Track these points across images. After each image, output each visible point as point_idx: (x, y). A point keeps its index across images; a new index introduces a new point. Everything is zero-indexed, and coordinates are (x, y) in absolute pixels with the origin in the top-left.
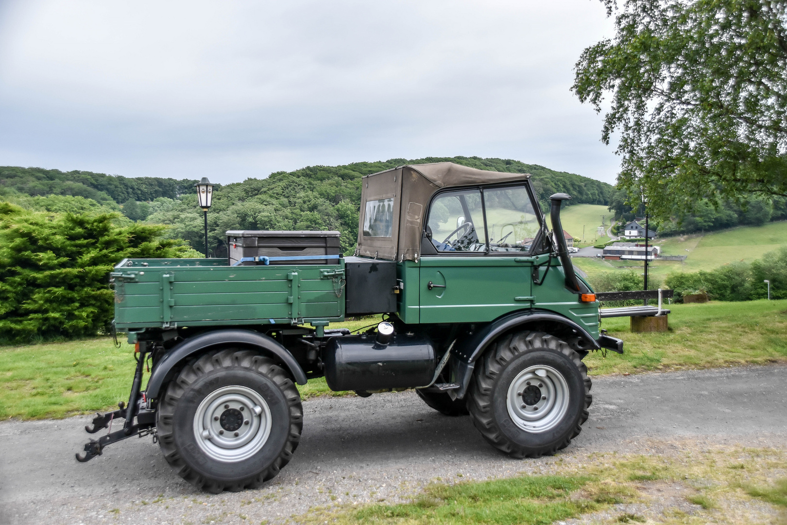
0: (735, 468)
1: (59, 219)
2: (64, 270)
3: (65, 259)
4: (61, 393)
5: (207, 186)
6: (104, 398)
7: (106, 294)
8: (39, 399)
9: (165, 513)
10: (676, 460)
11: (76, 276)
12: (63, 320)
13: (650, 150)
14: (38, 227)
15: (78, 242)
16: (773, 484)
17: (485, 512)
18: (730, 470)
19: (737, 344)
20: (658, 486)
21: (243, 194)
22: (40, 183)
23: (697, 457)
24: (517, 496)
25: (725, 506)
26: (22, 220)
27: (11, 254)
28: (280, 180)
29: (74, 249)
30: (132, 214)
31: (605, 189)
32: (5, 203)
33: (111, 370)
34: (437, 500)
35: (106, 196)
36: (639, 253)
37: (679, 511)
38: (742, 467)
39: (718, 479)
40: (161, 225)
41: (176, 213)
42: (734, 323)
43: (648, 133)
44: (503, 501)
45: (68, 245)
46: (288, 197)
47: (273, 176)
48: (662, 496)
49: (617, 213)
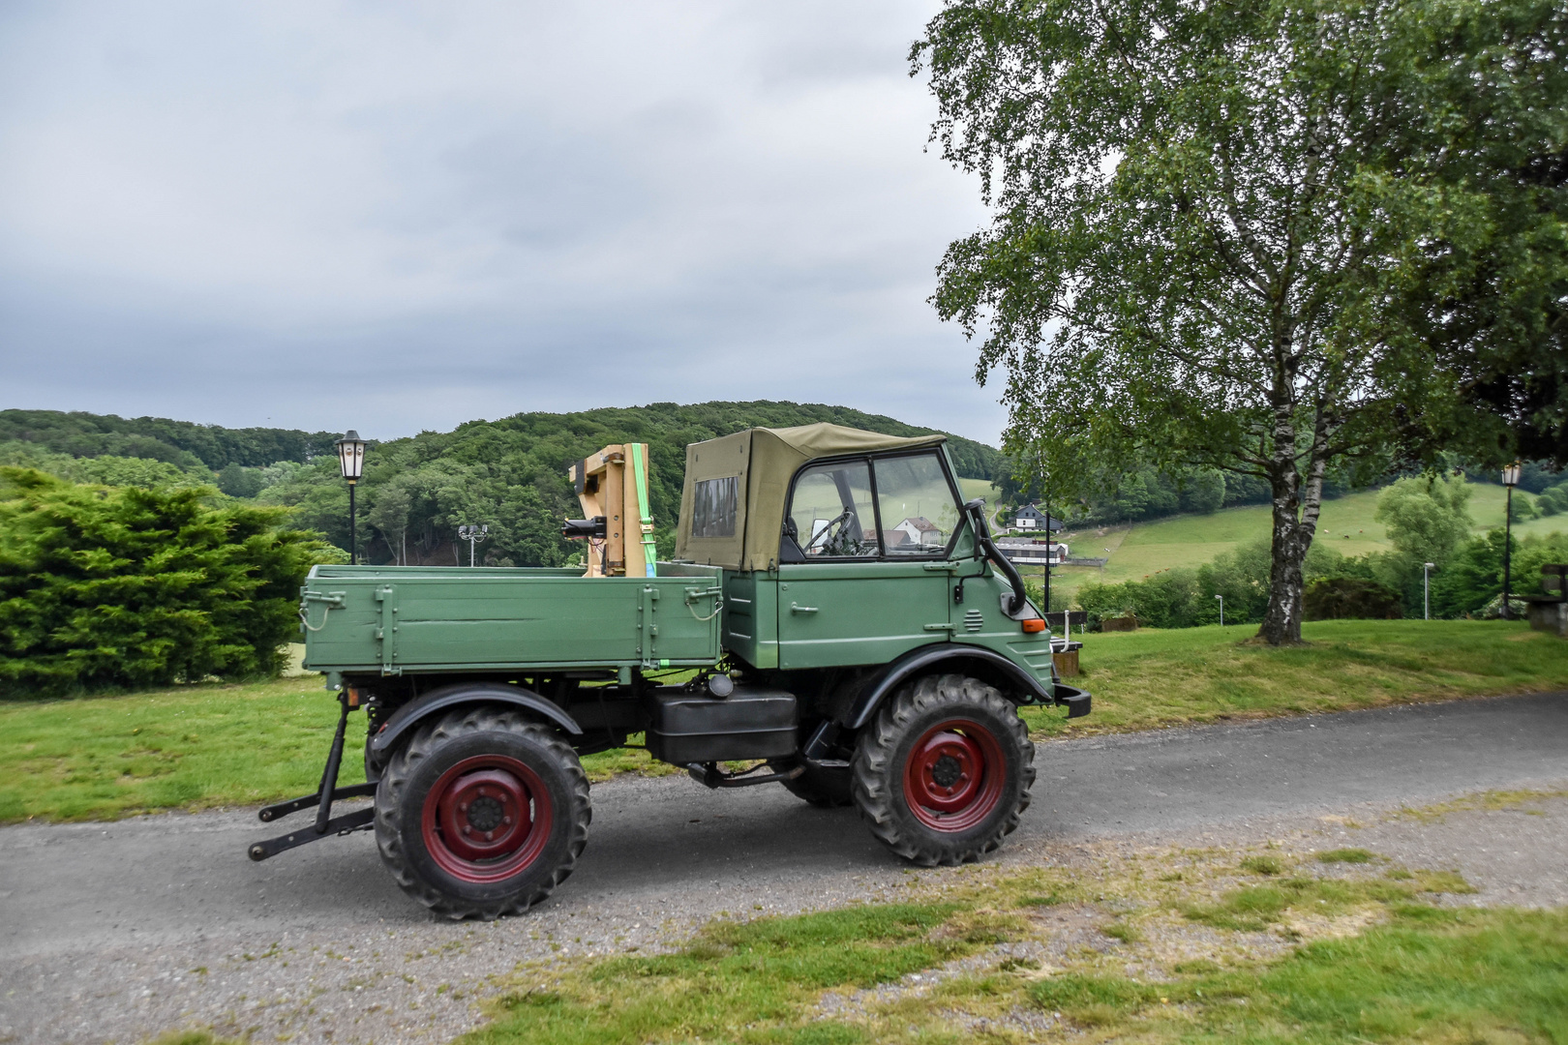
0: (1169, 879)
1: (116, 496)
2: (123, 579)
3: (126, 562)
4: (113, 779)
5: (355, 444)
6: (182, 788)
7: (188, 618)
8: (77, 788)
9: (282, 973)
10: (1088, 872)
11: (142, 589)
12: (119, 660)
13: (1052, 397)
14: (81, 509)
15: (145, 534)
16: (1218, 900)
17: (797, 964)
18: (1163, 883)
19: (1177, 694)
20: (1060, 913)
21: (414, 456)
22: (88, 438)
23: (1117, 866)
24: (848, 938)
25: (1153, 937)
26: (56, 497)
27: (37, 553)
28: (476, 434)
29: (139, 545)
30: (234, 486)
31: (986, 455)
32: (28, 470)
33: (195, 742)
34: (721, 948)
35: (193, 458)
36: (1038, 554)
37: (1089, 949)
38: (1179, 878)
39: (1145, 898)
40: (280, 508)
41: (306, 486)
42: (1174, 662)
43: (1049, 373)
44: (825, 946)
45: (129, 539)
46: (487, 462)
47: (463, 427)
48: (1066, 928)
49: (1003, 492)
